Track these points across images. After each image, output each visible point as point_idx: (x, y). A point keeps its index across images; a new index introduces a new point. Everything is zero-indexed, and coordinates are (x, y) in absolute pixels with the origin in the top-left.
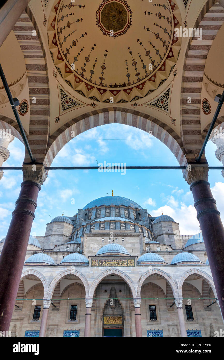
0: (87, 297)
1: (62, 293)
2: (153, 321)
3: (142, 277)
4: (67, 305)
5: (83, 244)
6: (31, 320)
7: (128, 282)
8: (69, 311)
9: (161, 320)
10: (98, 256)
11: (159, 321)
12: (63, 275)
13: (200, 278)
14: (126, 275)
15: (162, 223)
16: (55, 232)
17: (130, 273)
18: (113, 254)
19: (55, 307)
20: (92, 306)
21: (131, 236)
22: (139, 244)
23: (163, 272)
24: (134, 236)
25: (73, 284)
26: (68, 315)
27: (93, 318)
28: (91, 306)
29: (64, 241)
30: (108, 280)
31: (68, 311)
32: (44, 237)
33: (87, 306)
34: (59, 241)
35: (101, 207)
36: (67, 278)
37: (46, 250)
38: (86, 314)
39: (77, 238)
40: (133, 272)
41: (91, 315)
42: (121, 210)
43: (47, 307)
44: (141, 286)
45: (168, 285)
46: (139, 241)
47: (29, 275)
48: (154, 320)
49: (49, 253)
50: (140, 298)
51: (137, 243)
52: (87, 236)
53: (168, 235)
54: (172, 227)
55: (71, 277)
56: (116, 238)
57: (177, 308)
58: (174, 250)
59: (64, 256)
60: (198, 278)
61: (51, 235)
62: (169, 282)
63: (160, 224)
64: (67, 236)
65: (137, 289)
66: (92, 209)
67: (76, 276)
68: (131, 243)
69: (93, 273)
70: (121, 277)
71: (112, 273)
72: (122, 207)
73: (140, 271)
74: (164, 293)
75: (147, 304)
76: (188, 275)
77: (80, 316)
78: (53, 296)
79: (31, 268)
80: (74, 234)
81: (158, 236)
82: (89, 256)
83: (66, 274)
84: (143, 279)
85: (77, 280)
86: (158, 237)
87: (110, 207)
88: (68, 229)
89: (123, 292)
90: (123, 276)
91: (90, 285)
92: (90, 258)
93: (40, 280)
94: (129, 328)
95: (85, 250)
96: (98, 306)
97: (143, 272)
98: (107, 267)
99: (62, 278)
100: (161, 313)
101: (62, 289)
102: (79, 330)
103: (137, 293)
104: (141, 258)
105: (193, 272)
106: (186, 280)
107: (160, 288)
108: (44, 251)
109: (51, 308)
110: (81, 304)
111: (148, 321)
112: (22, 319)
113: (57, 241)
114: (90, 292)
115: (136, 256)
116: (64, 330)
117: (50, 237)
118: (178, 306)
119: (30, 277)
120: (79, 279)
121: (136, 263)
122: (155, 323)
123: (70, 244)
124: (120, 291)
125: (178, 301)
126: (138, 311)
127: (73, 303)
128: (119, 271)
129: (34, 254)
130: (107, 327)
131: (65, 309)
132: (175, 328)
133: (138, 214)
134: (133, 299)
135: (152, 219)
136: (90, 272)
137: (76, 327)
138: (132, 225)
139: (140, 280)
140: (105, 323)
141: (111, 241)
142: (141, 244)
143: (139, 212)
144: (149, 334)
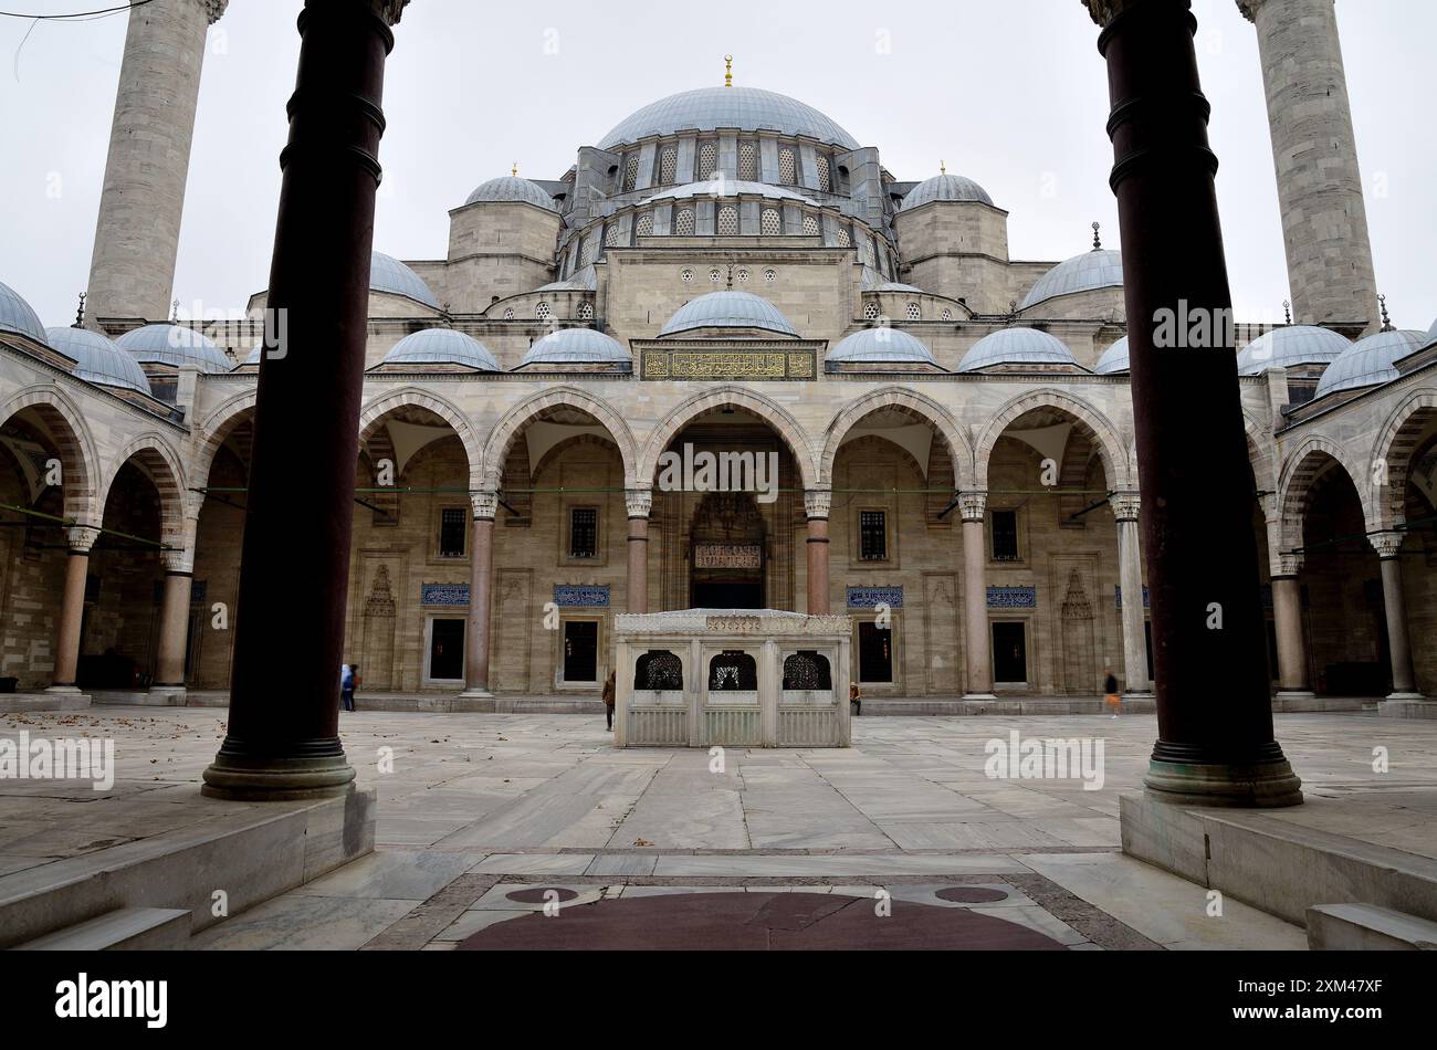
0: (629, 482)
1: (538, 471)
2: (870, 559)
3: (842, 416)
4: (560, 510)
5: (605, 292)
6: (436, 555)
7: (787, 432)
8: (565, 527)
9: (899, 557)
10: (667, 337)
11: (894, 559)
12: (534, 410)
13: (1064, 421)
14: (779, 411)
15: (939, 209)
16: (487, 244)
17: (794, 404)
18: (726, 331)
19: (517, 514)
20: (650, 514)
21: (804, 262)
22: (836, 291)
23: (923, 399)
24: (816, 262)
25: (577, 440)
26: (563, 540)
27: (658, 550)
28: (647, 514)
29: (530, 280)
30: (711, 425)
31: (563, 529)
32: (446, 264)
33: (632, 513)
34: (508, 281)
35: (679, 136)
36: (551, 420)
37: (460, 317)
38: (630, 539)
39: (578, 267)
40: (808, 401)
41: (647, 540)
42: (763, 149)
43: (485, 514)
44: (834, 449)
45: (939, 445)
46: (835, 282)
47: (403, 407)
48: (875, 556)
49: (474, 326)
50: (829, 487)
51: (830, 288)
52: (621, 261)
53: (956, 260)
54: (978, 228)
55: (565, 415)
56: (743, 267)
57: (964, 521)
58: (974, 317)
59: (531, 340)
60: (1054, 423)
61: (472, 257)
62: (942, 434)
63: (930, 215)
64: (537, 262)
65: (819, 459)
66: (639, 145)
67: (584, 412)
68: (803, 289)
69: (651, 402)
70: (759, 416)
71: (725, 402)
72: (769, 139)
73: (835, 397)
74: (920, 473)
75: (853, 507)
76: (1019, 411)
77: (608, 542)
78: (504, 480)
79: (409, 384)
80: (568, 253)
81: (914, 263)
82: (631, 341)
83: (546, 403)
84: (845, 425)
85: (590, 424)
86: (917, 267)
87: (717, 135)
88: (540, 237)
90: (766, 412)
91: (640, 446)
92: (638, 347)
93: (448, 425)
94: (785, 579)
95: (617, 315)
96: (671, 512)
97: (845, 399)
98: (706, 379)
99: (532, 419)
100: (902, 536)
101: (536, 456)
102: (608, 586)
103: (818, 472)
104: (841, 350)
105: (1041, 401)
106: (1010, 427)
107: (907, 455)
108: (452, 321)
109: (503, 519)
110: (609, 506)
111: (854, 559)
112: (405, 551)
113: (501, 281)
114: (639, 466)
115: (821, 342)
116: (555, 585)
117: (469, 265)
118: (966, 515)
119: (408, 415)
120: (596, 422)
121: (820, 366)
122: (876, 566)
123: (555, 293)
125: (971, 499)
126: (818, 530)
127: (580, 502)
128: (753, 395)
129: (412, 331)
130: (705, 576)
131: (552, 522)
132: (949, 582)
133: (838, 171)
134: (804, 491)
135: (894, 193)
136: (640, 398)
137: (596, 577)
138: (810, 215)
139: (831, 428)
140: (699, 563)
141: (722, 280)
142: (842, 294)
143: (840, 160)
144: (852, 599)
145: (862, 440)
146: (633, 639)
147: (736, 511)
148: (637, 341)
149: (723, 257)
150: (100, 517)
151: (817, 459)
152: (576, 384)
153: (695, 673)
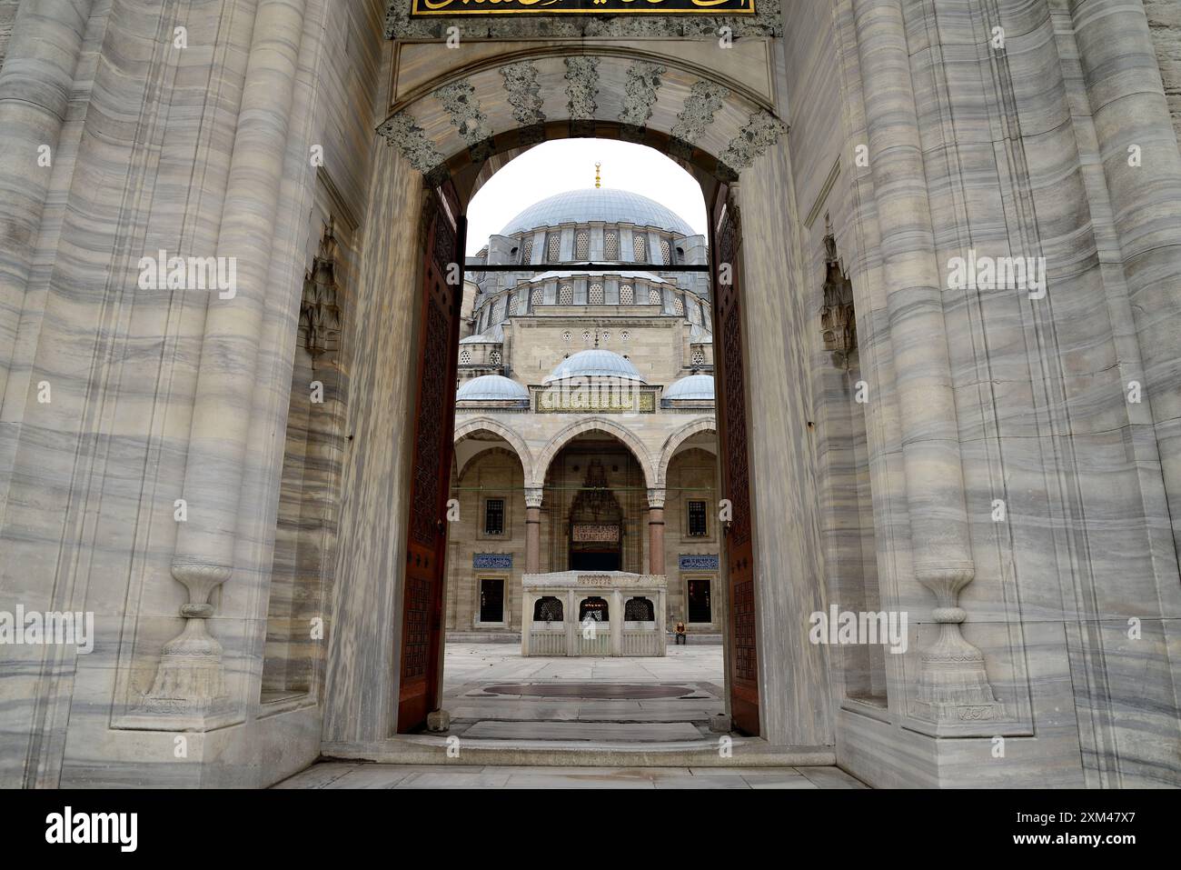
0: (527, 483)
1: (463, 473)
2: (695, 535)
3: (673, 437)
4: (478, 501)
5: (510, 345)
7: (635, 449)
8: (483, 513)
9: (715, 534)
11: (713, 536)
14: (629, 434)
17: (640, 429)
20: (542, 505)
21: (648, 326)
22: (671, 346)
24: (657, 326)
25: (490, 451)
26: (480, 522)
27: (546, 529)
28: (539, 505)
31: (480, 514)
33: (529, 505)
35: (561, 227)
38: (528, 522)
39: (490, 326)
40: (649, 427)
41: (539, 523)
42: (623, 237)
44: (668, 459)
46: (670, 340)
48: (698, 534)
50: (664, 486)
51: (667, 345)
52: (521, 326)
55: (485, 436)
56: (606, 330)
65: (657, 467)
66: (533, 233)
67: (497, 435)
68: (647, 345)
69: (543, 428)
70: (616, 438)
71: (593, 428)
72: (626, 229)
73: (668, 425)
75: (683, 499)
77: (511, 523)
80: (482, 313)
82: (528, 386)
83: (471, 429)
84: (674, 444)
85: (500, 442)
87: (589, 227)
89: (622, 470)
90: (621, 435)
91: (535, 458)
92: (534, 391)
94: (636, 550)
95: (518, 364)
96: (556, 502)
97: (675, 426)
98: (580, 412)
99: (461, 439)
101: (462, 463)
102: (512, 554)
103: (656, 477)
104: (673, 391)
110: (512, 497)
111: (684, 536)
114: (535, 472)
115: (658, 386)
116: (474, 554)
120: (503, 439)
121: (658, 403)
122: (700, 540)
123: (474, 345)
124: (615, 468)
126: (657, 516)
127: (493, 495)
128: (612, 424)
130: (579, 547)
131: (474, 508)
133: (677, 252)
134: (647, 489)
136: (535, 425)
137: (503, 548)
138: (654, 289)
139: (665, 446)
140: (576, 539)
141: (591, 339)
142: (675, 348)
143: (678, 243)
144: (683, 563)
145: (689, 451)
146: (533, 590)
147: (601, 501)
148: (533, 386)
149: (592, 323)
151: (656, 467)
152: (491, 415)
153: (571, 610)
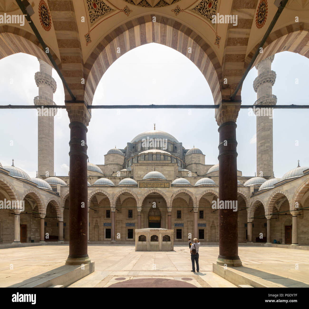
0: (138, 206)
1: (122, 204)
3: (174, 194)
4: (126, 210)
5: (133, 171)
6: (106, 218)
7: (164, 197)
8: (127, 213)
9: (183, 218)
10: (144, 180)
11: (183, 219)
12: (121, 193)
13: (213, 195)
14: (163, 193)
15: (193, 155)
16: (111, 162)
17: (166, 192)
18: (154, 179)
19: (119, 211)
20: (142, 211)
21: (168, 166)
22: (174, 171)
23: (188, 191)
24: (170, 166)
25: (129, 198)
26: (127, 215)
27: (143, 217)
29: (119, 169)
30: (152, 196)
32: (104, 165)
33: (138, 211)
34: (116, 169)
36: (124, 195)
38: (138, 215)
39: (128, 166)
40: (168, 192)
41: (141, 215)
43: (113, 211)
44: (172, 200)
45: (191, 199)
46: (173, 169)
47: (98, 192)
48: (179, 218)
49: (110, 178)
50: (172, 206)
51: (172, 171)
52: (135, 166)
53: (195, 165)
54: (200, 158)
55: (127, 194)
56: (157, 167)
57: (194, 212)
58: (198, 176)
59: (120, 180)
60: (211, 195)
61: (109, 164)
62: (191, 197)
63: (191, 156)
64: (121, 165)
66: (138, 142)
68: (167, 171)
69: (141, 192)
70: (160, 194)
71: (154, 192)
73: (173, 191)
74: (187, 204)
75: (176, 210)
76: (205, 193)
77: (134, 216)
78: (116, 205)
79: (99, 188)
80: (126, 164)
81: (188, 165)
82: (137, 181)
83: (123, 192)
84: (174, 196)
85: (131, 195)
86: (188, 166)
88: (121, 160)
89: (161, 203)
90: (161, 194)
91: (139, 199)
92: (139, 182)
93: (106, 196)
94: (164, 222)
95: (135, 175)
96: (145, 211)
98: (151, 188)
99: (121, 195)
100: (184, 215)
101: (122, 200)
102: (135, 223)
103: (170, 204)
104: (174, 182)
105: (209, 192)
106: (203, 196)
107: (185, 201)
108: (106, 177)
109: (117, 212)
110: (134, 210)
111: (176, 218)
112: (100, 217)
113: (114, 169)
114: (139, 203)
115: (170, 181)
116: (126, 223)
117: (108, 166)
118: (195, 211)
119: (99, 194)
120: (132, 195)
122: (180, 220)
123: (124, 171)
124: (159, 202)
125: (196, 209)
126: (170, 214)
127: (130, 209)
128: (159, 190)
129: (99, 178)
130: (151, 221)
131: (125, 212)
132: (192, 222)
133: (175, 148)
134: (167, 207)
135: (185, 151)
136: (139, 191)
137: (133, 222)
138: (169, 156)
139: (172, 196)
140: (150, 219)
141: (153, 169)
142: (174, 172)
143: (175, 145)
144: (175, 225)
145: (177, 198)
146: (138, 233)
147: (156, 210)
148: (139, 181)
149: (154, 165)
150: (46, 212)
151: (170, 202)
152: (128, 188)
153: (148, 239)
